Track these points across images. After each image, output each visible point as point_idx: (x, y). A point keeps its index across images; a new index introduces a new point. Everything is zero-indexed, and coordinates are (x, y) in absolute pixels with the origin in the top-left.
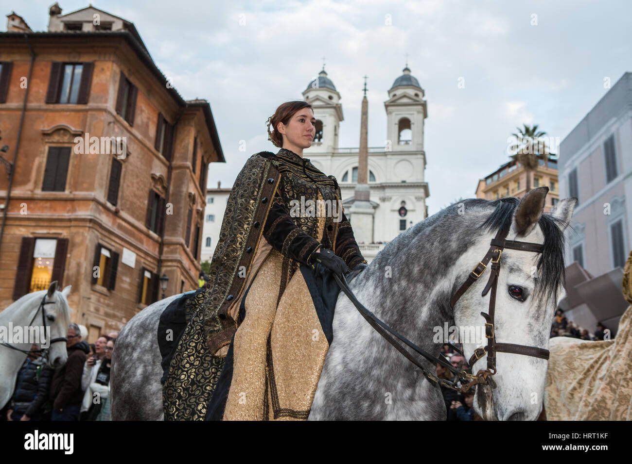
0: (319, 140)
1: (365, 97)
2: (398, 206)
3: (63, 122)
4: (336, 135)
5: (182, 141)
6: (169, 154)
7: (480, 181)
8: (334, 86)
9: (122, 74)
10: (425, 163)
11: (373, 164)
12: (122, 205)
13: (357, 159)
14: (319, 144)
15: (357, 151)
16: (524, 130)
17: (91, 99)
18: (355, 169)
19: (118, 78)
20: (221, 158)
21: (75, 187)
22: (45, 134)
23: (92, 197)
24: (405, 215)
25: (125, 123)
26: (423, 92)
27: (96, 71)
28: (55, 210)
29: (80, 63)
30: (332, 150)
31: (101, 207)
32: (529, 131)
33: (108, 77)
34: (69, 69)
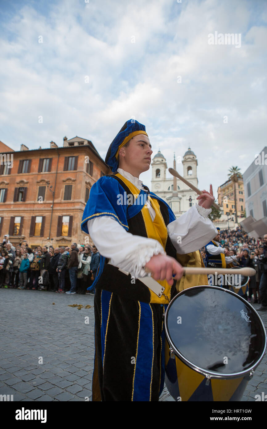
0: (159, 176)
1: (175, 160)
2: (189, 198)
3: (69, 177)
4: (165, 174)
7: (219, 187)
8: (163, 156)
10: (198, 182)
11: (179, 183)
13: (173, 182)
16: (232, 168)
17: (78, 168)
18: (172, 185)
21: (75, 198)
22: (64, 181)
23: (80, 201)
24: (191, 201)
25: (90, 176)
26: (196, 156)
27: (79, 159)
28: (68, 206)
29: (74, 157)
30: (164, 179)
31: (83, 205)
32: (235, 169)
33: (83, 160)
34: (70, 159)
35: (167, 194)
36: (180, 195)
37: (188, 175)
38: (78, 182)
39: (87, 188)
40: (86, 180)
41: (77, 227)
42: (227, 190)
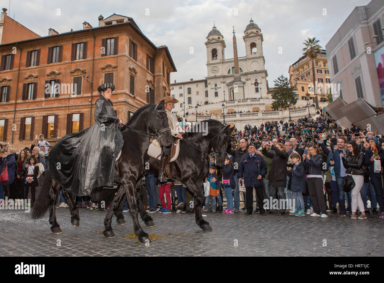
0: (216, 57)
1: (234, 36)
2: (254, 82)
3: (109, 63)
4: (223, 54)
5: (158, 65)
6: (153, 71)
7: (290, 66)
8: (220, 33)
9: (130, 39)
10: (264, 61)
11: (241, 64)
12: (136, 94)
13: (233, 63)
14: (216, 59)
15: (233, 60)
16: (308, 41)
17: (119, 52)
18: (233, 68)
19: (128, 42)
20: (175, 70)
21: (118, 89)
22: (103, 69)
24: (258, 85)
25: (134, 60)
26: (260, 30)
27: (120, 40)
29: (113, 38)
30: (222, 61)
31: (128, 96)
32: (311, 41)
33: (124, 41)
34: (109, 41)
35: (229, 78)
38: (120, 68)
39: (131, 76)
40: (129, 66)
42: (301, 70)
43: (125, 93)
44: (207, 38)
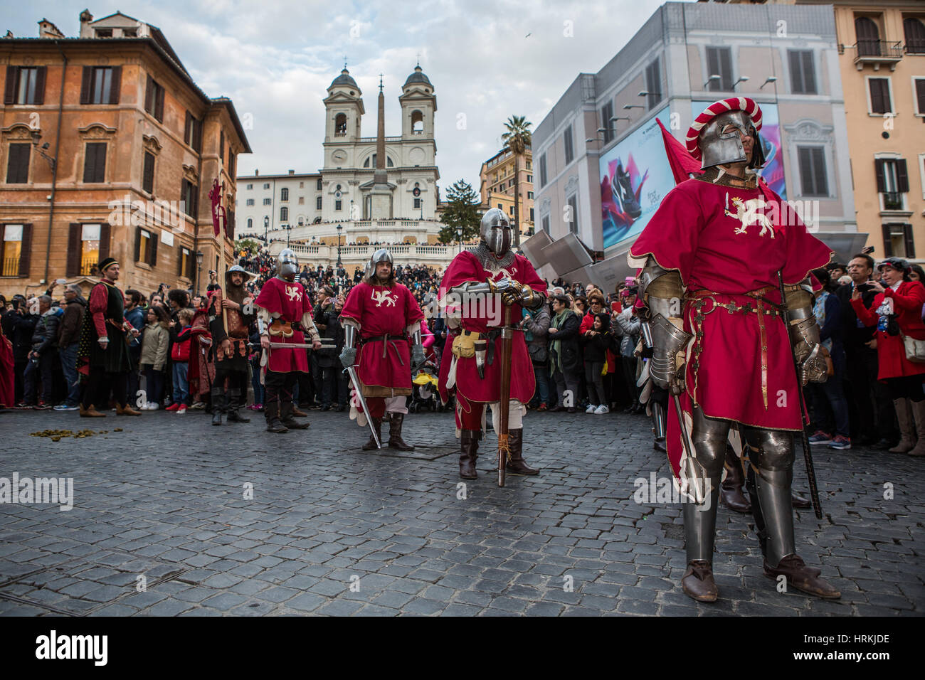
0: (344, 131)
1: (381, 93)
2: (412, 187)
3: (98, 121)
4: (358, 126)
5: (209, 136)
6: (198, 147)
7: (483, 164)
8: (355, 83)
9: (149, 77)
10: (435, 150)
11: (390, 151)
12: (157, 193)
13: (375, 147)
14: (344, 135)
15: (376, 140)
16: (513, 120)
17: (121, 100)
18: (374, 156)
19: (145, 80)
20: (247, 150)
21: (113, 178)
22: (82, 132)
23: (128, 187)
24: (419, 195)
25: (155, 121)
26: (433, 88)
27: (124, 73)
28: (97, 199)
29: (110, 67)
30: (354, 140)
31: (137, 195)
32: (518, 122)
33: (135, 80)
34: (99, 73)
35: (365, 176)
36: (392, 180)
37: (413, 131)
38: (121, 135)
39: (147, 154)
40: (144, 133)
41: (122, 252)
42: (500, 173)
43: (131, 189)
44: (328, 90)
